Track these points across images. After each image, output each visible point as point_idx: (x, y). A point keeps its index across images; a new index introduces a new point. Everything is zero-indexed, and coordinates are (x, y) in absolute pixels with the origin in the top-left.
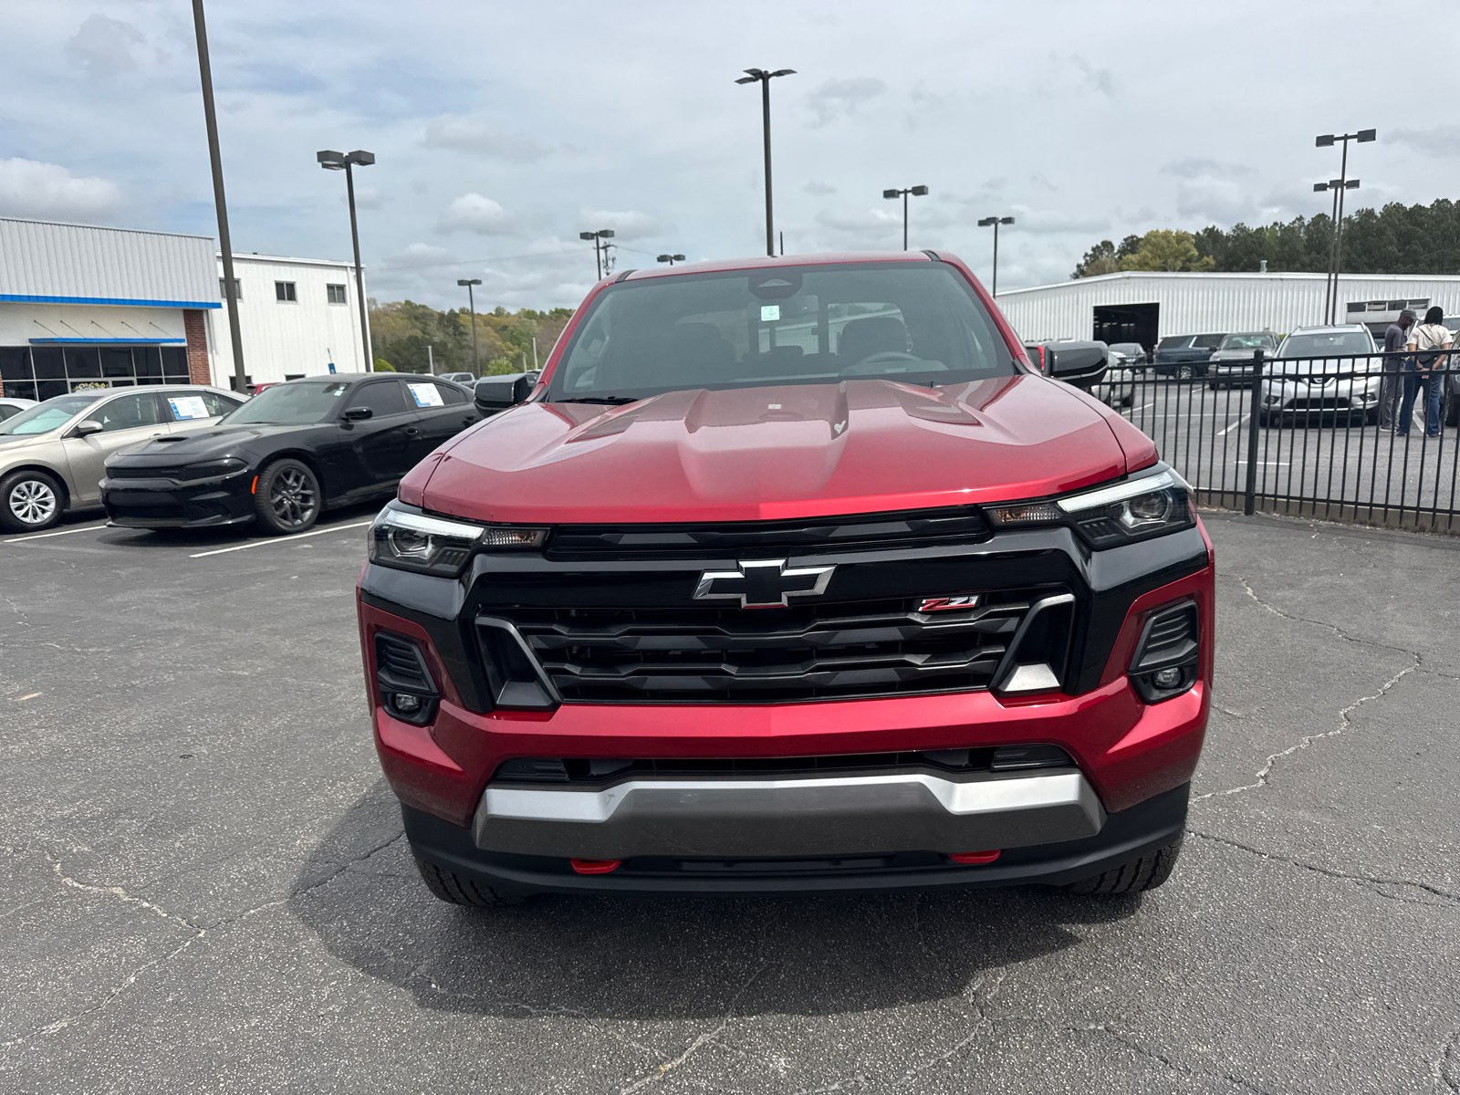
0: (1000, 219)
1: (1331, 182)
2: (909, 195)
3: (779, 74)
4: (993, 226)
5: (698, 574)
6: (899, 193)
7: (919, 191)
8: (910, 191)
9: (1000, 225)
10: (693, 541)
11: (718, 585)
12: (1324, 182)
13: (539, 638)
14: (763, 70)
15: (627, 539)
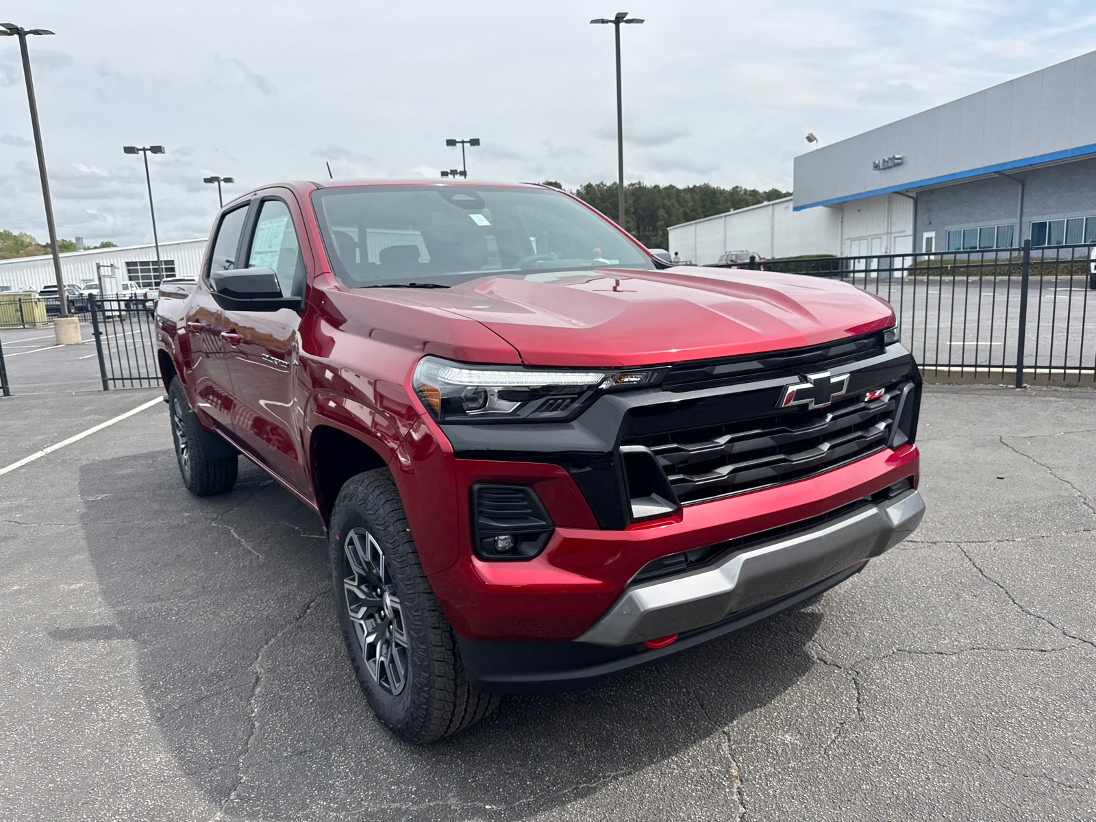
0: (222, 178)
1: (451, 171)
2: (148, 153)
3: (37, 32)
4: (216, 183)
5: (784, 388)
6: (138, 150)
7: (157, 150)
8: (148, 150)
9: (222, 183)
10: (760, 366)
11: (800, 394)
12: (446, 170)
13: (663, 457)
14: (19, 27)
15: (719, 370)
